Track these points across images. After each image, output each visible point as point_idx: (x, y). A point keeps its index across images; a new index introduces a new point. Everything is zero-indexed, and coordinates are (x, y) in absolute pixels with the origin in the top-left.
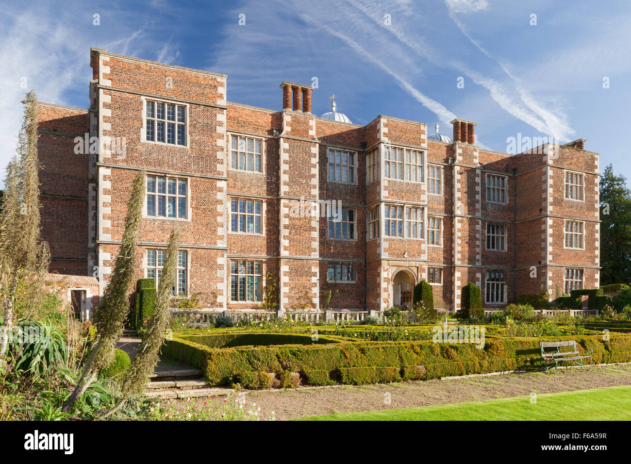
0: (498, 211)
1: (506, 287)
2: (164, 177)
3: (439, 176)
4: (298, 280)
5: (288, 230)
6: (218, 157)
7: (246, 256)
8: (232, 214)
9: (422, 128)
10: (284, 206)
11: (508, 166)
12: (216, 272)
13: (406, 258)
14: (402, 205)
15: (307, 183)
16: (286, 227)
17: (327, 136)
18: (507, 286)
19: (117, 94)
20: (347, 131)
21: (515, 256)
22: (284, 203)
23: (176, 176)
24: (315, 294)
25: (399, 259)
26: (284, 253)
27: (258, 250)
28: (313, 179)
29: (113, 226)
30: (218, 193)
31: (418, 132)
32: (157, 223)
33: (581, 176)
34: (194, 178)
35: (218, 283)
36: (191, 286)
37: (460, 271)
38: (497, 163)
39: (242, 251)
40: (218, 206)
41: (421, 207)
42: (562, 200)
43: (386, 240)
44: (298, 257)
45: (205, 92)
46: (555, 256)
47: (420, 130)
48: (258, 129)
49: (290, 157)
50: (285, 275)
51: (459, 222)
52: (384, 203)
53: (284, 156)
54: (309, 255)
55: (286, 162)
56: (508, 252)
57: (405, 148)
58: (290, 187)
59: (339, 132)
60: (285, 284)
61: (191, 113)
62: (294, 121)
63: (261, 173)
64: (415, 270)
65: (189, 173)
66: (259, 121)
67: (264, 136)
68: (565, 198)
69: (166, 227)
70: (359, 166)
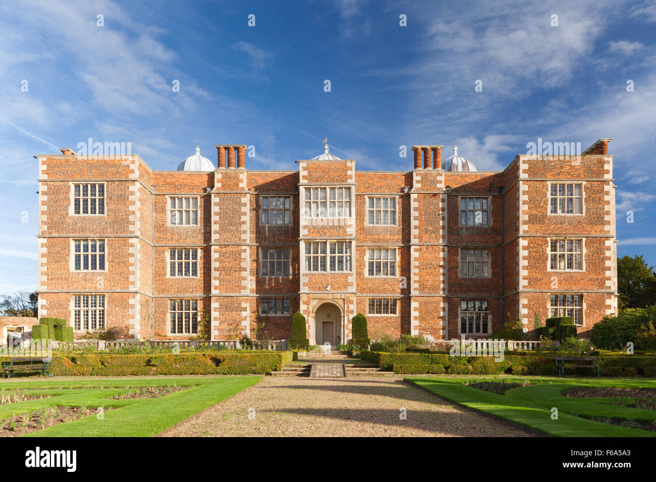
0: (477, 235)
1: (490, 317)
2: (87, 240)
3: (394, 207)
4: (228, 315)
5: (218, 272)
6: (130, 220)
7: (181, 296)
8: (171, 262)
9: (349, 164)
10: (215, 252)
11: (492, 184)
12: (128, 311)
13: (329, 291)
14: (325, 241)
15: (237, 229)
16: (216, 269)
17: (260, 185)
18: (491, 315)
19: (52, 183)
20: (281, 178)
21: (503, 282)
22: (214, 249)
23: (96, 238)
24: (245, 326)
25: (321, 292)
26: (214, 292)
27: (193, 291)
28: (243, 226)
29: (48, 280)
30: (130, 248)
31: (344, 170)
32: (80, 275)
33: (579, 186)
34: (110, 239)
35: (130, 320)
36: (107, 322)
37: (417, 301)
38: (475, 183)
39: (178, 292)
40: (130, 258)
41: (348, 240)
42: (545, 216)
43: (306, 275)
44: (229, 294)
45: (120, 170)
46: (532, 281)
47: (346, 167)
48: (193, 189)
49: (220, 209)
50: (215, 311)
51: (416, 250)
52: (303, 241)
53: (215, 209)
54: (239, 293)
55: (216, 214)
56: (492, 278)
57: (327, 187)
58: (221, 234)
59: (272, 180)
60: (216, 319)
61: (108, 188)
62: (224, 178)
63: (196, 226)
64: (341, 302)
65: (105, 235)
66: (194, 182)
67: (199, 194)
68: (549, 213)
69: (87, 277)
70: (294, 208)
